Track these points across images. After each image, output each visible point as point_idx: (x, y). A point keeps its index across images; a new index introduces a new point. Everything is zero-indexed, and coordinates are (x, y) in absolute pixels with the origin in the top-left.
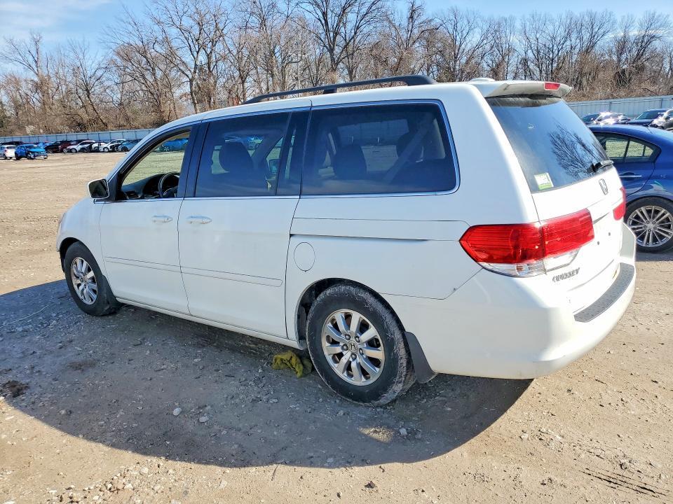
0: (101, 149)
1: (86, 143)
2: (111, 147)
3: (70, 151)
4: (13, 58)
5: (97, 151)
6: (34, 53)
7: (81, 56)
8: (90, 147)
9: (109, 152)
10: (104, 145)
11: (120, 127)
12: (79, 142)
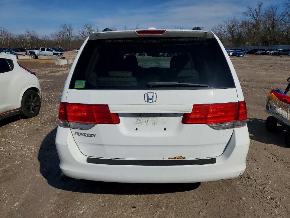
0: (269, 54)
1: (264, 51)
2: (274, 53)
3: (256, 54)
4: (248, 14)
5: (268, 54)
6: (257, 11)
7: (274, 11)
8: (265, 52)
9: (273, 55)
10: (272, 52)
11: (284, 43)
12: (262, 50)
